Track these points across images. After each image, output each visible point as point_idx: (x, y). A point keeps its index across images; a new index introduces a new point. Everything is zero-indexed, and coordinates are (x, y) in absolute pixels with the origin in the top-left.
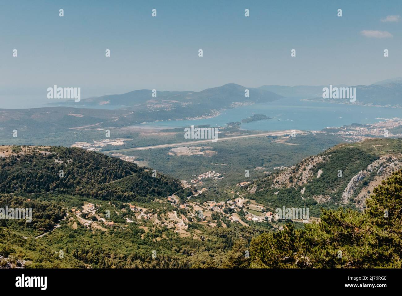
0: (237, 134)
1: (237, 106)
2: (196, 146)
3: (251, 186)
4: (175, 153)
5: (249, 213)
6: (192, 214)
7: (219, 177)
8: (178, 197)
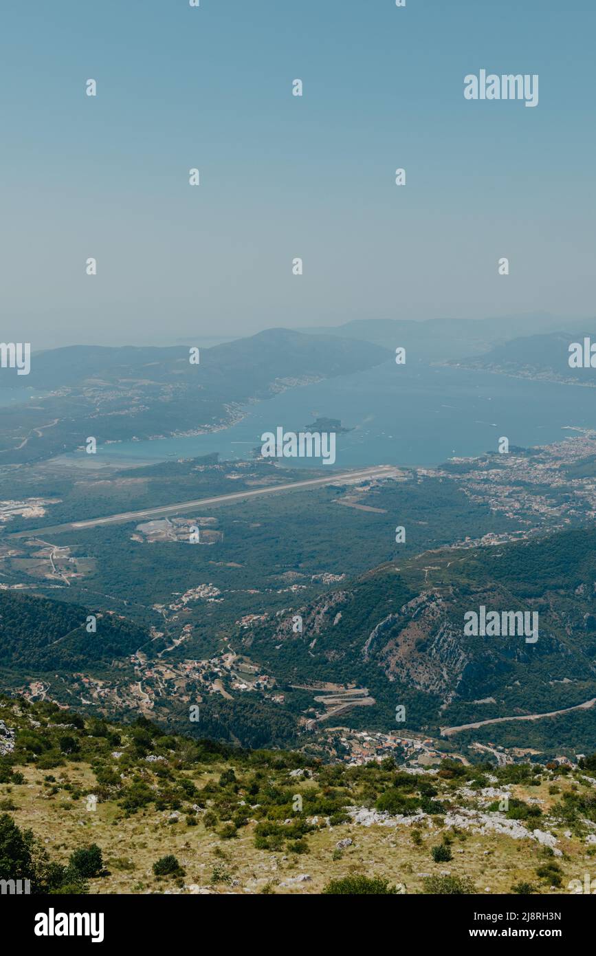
0: (270, 482)
1: (286, 388)
2: (187, 516)
3: (246, 635)
4: (145, 536)
5: (237, 677)
6: (161, 685)
7: (216, 598)
8: (145, 655)
